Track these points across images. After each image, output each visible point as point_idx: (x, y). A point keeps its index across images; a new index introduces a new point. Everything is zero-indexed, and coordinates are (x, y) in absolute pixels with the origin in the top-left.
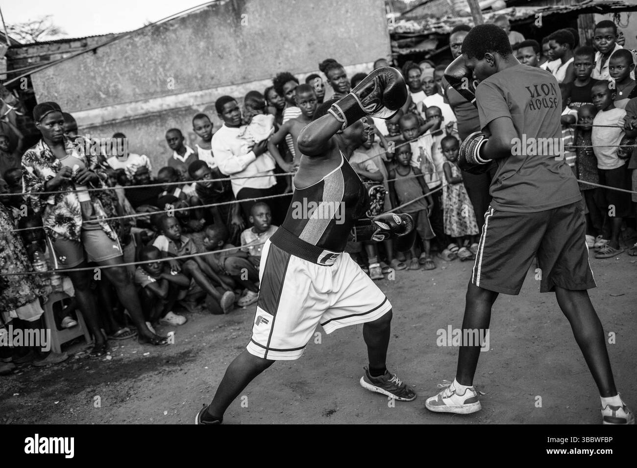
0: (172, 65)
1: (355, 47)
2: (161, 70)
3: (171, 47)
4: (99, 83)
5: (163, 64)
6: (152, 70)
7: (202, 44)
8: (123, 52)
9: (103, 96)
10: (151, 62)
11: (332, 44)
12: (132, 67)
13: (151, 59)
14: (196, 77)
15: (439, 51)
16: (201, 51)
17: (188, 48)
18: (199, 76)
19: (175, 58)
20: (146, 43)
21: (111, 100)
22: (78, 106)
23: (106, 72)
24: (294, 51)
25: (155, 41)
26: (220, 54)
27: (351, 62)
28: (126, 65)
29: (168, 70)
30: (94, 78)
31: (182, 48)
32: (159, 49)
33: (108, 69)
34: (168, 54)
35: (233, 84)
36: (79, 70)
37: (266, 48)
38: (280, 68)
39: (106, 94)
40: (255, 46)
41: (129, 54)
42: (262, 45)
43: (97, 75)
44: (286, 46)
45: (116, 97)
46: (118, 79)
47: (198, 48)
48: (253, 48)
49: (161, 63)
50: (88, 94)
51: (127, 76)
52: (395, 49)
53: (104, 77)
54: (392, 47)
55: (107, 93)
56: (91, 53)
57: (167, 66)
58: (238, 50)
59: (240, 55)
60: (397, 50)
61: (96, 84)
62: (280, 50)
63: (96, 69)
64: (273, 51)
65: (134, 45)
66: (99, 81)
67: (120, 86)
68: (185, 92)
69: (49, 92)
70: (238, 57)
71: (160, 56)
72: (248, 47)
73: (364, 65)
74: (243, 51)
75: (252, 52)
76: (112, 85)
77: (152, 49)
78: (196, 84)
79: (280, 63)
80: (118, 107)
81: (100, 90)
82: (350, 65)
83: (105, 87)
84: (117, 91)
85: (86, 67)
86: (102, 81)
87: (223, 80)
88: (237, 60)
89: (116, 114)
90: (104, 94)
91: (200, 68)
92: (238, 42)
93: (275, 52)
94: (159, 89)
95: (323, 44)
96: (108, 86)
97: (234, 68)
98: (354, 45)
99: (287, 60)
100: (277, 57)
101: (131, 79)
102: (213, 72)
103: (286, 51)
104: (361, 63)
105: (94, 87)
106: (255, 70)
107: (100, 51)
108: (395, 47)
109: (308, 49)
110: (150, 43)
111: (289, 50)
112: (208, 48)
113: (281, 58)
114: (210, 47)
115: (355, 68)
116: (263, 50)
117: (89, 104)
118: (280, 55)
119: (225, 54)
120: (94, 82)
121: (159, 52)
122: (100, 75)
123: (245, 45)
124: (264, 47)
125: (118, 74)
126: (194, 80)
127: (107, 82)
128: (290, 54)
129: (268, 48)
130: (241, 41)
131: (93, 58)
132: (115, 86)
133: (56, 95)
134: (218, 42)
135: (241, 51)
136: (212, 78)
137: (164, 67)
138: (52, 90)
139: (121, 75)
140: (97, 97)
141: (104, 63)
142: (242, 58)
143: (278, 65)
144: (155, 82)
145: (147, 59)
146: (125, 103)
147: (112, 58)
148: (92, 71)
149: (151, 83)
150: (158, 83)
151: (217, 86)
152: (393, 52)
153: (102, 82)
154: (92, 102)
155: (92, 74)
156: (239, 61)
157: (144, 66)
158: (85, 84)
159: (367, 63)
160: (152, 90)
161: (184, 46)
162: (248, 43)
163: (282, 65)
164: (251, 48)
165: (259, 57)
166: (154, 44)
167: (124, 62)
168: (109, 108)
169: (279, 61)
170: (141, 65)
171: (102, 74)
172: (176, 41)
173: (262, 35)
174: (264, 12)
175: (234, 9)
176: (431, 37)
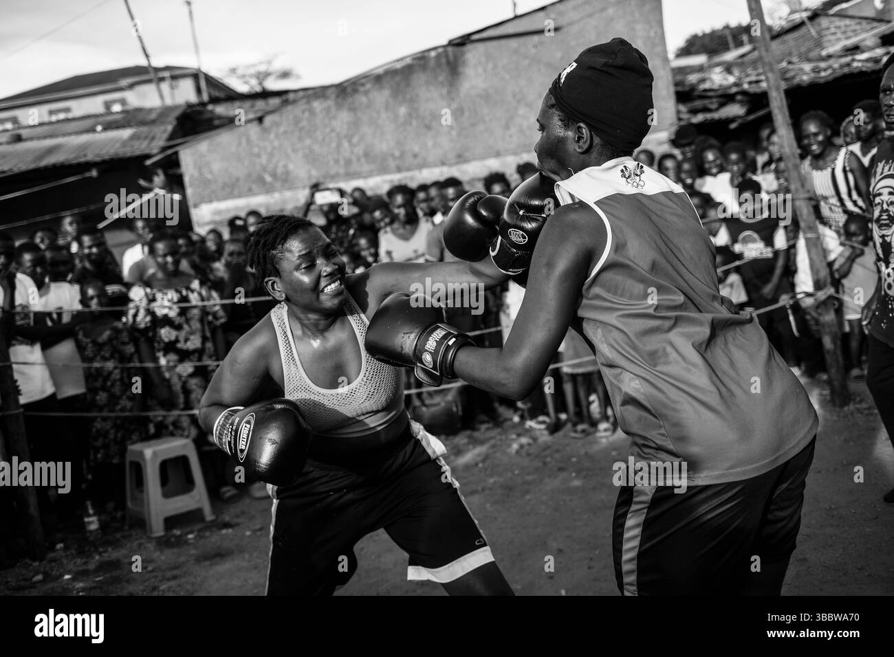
0: (361, 139)
2: (346, 144)
3: (360, 114)
4: (264, 162)
5: (349, 138)
6: (334, 145)
7: (403, 110)
8: (297, 121)
9: (268, 179)
10: (333, 135)
12: (308, 142)
13: (333, 130)
14: (393, 155)
15: (752, 117)
16: (401, 120)
17: (384, 115)
18: (397, 153)
19: (366, 129)
20: (328, 110)
21: (278, 184)
22: (236, 192)
23: (274, 148)
25: (339, 106)
26: (427, 122)
28: (300, 139)
29: (355, 146)
30: (258, 156)
31: (375, 115)
32: (344, 116)
33: (276, 144)
34: (356, 124)
35: (443, 164)
36: (239, 144)
37: (491, 115)
39: (273, 177)
40: (476, 113)
41: (304, 123)
42: (486, 111)
43: (262, 152)
45: (286, 181)
46: (288, 156)
47: (396, 116)
48: (473, 115)
49: (346, 136)
50: (249, 175)
51: (300, 154)
52: (682, 116)
53: (271, 155)
54: (678, 112)
55: (274, 175)
56: (255, 123)
57: (355, 140)
58: (452, 118)
59: (454, 125)
60: (685, 116)
61: (261, 164)
62: (511, 118)
63: (261, 143)
64: (501, 120)
65: (312, 112)
66: (264, 159)
67: (291, 167)
68: (378, 175)
69: (201, 174)
70: (452, 128)
71: (345, 126)
72: (467, 114)
74: (459, 119)
75: (472, 121)
76: (281, 164)
77: (334, 118)
78: (392, 164)
79: (511, 136)
80: (288, 194)
81: (265, 171)
83: (272, 166)
84: (287, 173)
85: (249, 141)
87: (431, 158)
88: (450, 133)
89: (284, 202)
90: (270, 176)
91: (399, 143)
92: (453, 107)
93: (504, 121)
94: (342, 171)
96: (276, 166)
97: (446, 144)
99: (521, 131)
100: (507, 127)
101: (306, 156)
102: (416, 149)
103: (519, 119)
105: (258, 167)
106: (475, 146)
107: (268, 120)
108: (683, 113)
110: (333, 110)
111: (523, 117)
112: (410, 115)
113: (512, 129)
114: (413, 114)
116: (487, 119)
117: (250, 190)
118: (511, 124)
119: (434, 124)
120: (258, 161)
121: (345, 120)
122: (267, 152)
123: (462, 111)
124: (488, 114)
125: (289, 151)
126: (390, 160)
127: (274, 160)
128: (525, 124)
129: (494, 114)
130: (458, 105)
131: (258, 129)
132: (285, 166)
133: (209, 176)
134: (425, 107)
135: (456, 119)
136: (415, 156)
137: (350, 142)
138: (205, 171)
139: (294, 151)
140: (261, 180)
141: (272, 136)
142: (458, 129)
143: (508, 138)
144: (337, 161)
145: (328, 130)
146: (297, 188)
147: (282, 129)
148: (256, 146)
149: (332, 163)
150: (342, 162)
151: (421, 166)
152: (680, 119)
153: (269, 160)
154: (254, 187)
155: (256, 150)
156: (454, 134)
157: (323, 140)
158: (247, 163)
160: (333, 172)
161: (378, 112)
162: (466, 108)
163: (514, 138)
164: (470, 115)
165: (481, 127)
166: (337, 110)
167: (297, 133)
168: (277, 196)
169: (510, 133)
170: (320, 138)
171: (269, 150)
172: (369, 106)
173: (486, 97)
174: (490, 66)
175: (448, 63)
176: (739, 97)
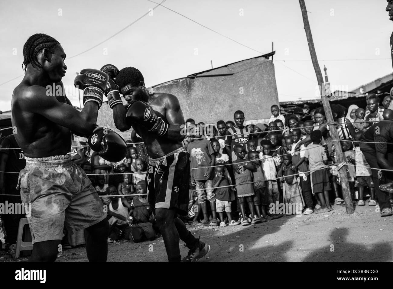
1: (258, 110)
4: (108, 120)
11: (244, 107)
24: (221, 109)
27: (255, 118)
30: (105, 117)
37: (204, 107)
38: (211, 118)
39: (111, 126)
40: (198, 106)
42: (202, 105)
43: (107, 115)
44: (216, 106)
48: (196, 106)
56: (105, 103)
58: (188, 107)
59: (188, 110)
61: (106, 120)
62: (212, 108)
63: (107, 112)
64: (208, 109)
70: (187, 111)
72: (194, 105)
73: (263, 120)
74: (191, 107)
75: (196, 109)
79: (212, 116)
81: (107, 123)
82: (254, 120)
83: (111, 122)
86: (110, 119)
88: (186, 112)
90: (109, 126)
92: (188, 102)
93: (209, 109)
95: (238, 106)
98: (257, 108)
99: (216, 114)
100: (210, 112)
103: (216, 109)
104: (261, 119)
105: (105, 122)
106: (197, 119)
108: (283, 111)
109: (229, 109)
111: (217, 108)
113: (212, 113)
115: (257, 121)
116: (202, 108)
118: (212, 111)
120: (105, 119)
122: (109, 116)
123: (192, 104)
124: (203, 106)
128: (218, 111)
129: (205, 107)
130: (190, 102)
131: (106, 106)
135: (189, 107)
142: (190, 112)
143: (210, 116)
148: (104, 113)
155: (104, 114)
156: (188, 113)
159: (264, 119)
162: (193, 103)
163: (213, 117)
164: (195, 106)
165: (200, 111)
169: (211, 115)
173: (202, 99)
174: (204, 87)
175: (187, 84)
176: (305, 105)
